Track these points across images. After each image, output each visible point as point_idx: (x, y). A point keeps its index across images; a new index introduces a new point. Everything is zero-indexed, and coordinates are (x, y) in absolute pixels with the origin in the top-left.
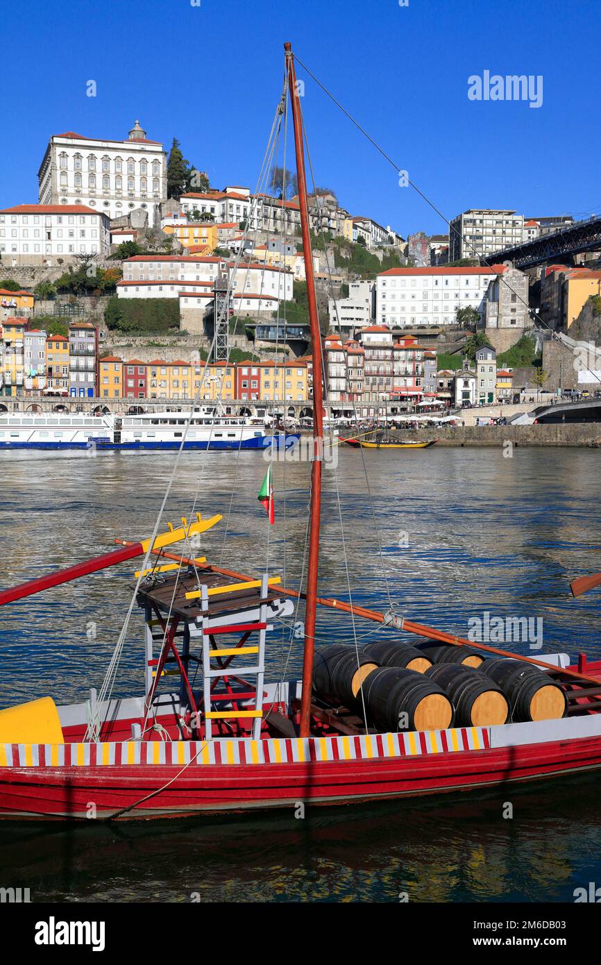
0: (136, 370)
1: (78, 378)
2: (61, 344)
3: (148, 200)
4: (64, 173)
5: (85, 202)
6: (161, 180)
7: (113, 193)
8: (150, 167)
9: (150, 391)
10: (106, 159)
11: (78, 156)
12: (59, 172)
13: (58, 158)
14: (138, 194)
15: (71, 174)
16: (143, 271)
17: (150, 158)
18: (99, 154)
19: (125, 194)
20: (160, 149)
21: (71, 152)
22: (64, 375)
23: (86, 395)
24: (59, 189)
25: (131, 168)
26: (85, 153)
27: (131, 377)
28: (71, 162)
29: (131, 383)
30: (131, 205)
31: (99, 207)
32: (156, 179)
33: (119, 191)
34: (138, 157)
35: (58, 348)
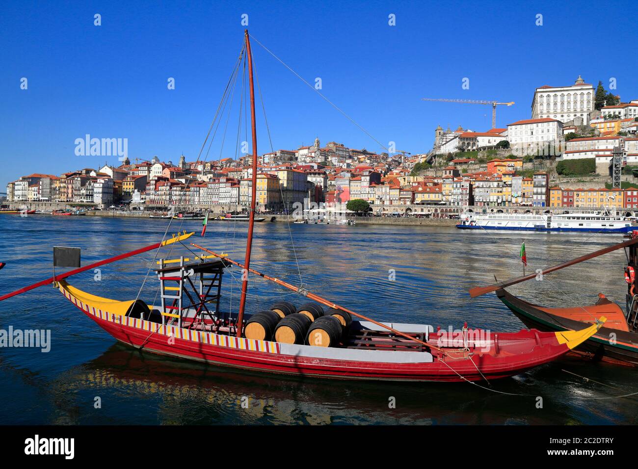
0: (568, 193)
1: (537, 198)
2: (529, 182)
3: (585, 112)
4: (541, 104)
5: (552, 117)
6: (591, 102)
7: (566, 111)
8: (585, 97)
9: (575, 203)
10: (563, 95)
11: (549, 96)
12: (539, 104)
13: (539, 98)
14: (579, 110)
15: (545, 105)
16: (577, 146)
17: (585, 92)
18: (559, 94)
19: (572, 110)
20: (591, 87)
21: (545, 94)
22: (531, 196)
23: (541, 205)
24: (539, 112)
25: (575, 98)
26: (552, 94)
27: (565, 197)
28: (545, 99)
29: (565, 200)
30: (575, 115)
31: (559, 118)
32: (589, 102)
33: (569, 109)
34: (579, 92)
35: (528, 184)
